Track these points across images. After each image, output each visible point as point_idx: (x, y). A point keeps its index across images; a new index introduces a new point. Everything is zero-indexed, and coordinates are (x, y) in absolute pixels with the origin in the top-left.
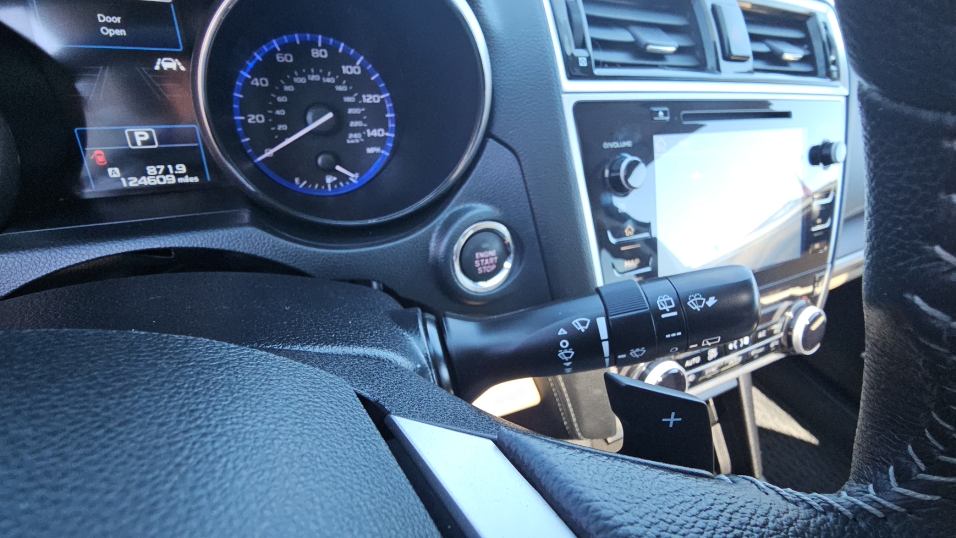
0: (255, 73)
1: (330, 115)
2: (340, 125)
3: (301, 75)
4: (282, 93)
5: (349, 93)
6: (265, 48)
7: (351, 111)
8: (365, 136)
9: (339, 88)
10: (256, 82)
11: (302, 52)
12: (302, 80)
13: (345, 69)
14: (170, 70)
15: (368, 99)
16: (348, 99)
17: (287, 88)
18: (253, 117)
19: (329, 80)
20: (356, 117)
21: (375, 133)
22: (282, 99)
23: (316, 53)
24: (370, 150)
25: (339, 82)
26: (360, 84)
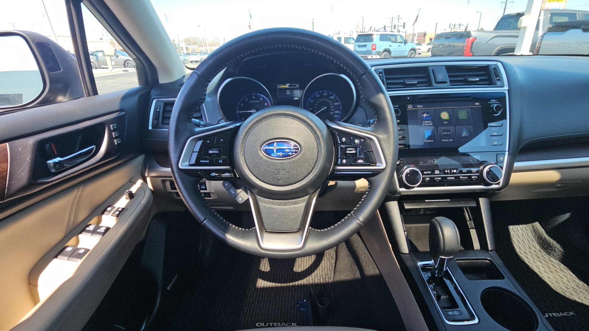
0: (311, 100)
1: (326, 107)
2: (328, 110)
3: (321, 99)
4: (316, 103)
5: (331, 103)
6: (314, 94)
7: (331, 107)
8: (334, 113)
9: (329, 102)
10: (311, 101)
11: (321, 95)
12: (321, 100)
13: (331, 97)
14: (296, 100)
15: (336, 104)
16: (331, 104)
17: (317, 102)
18: (310, 109)
19: (327, 100)
20: (332, 108)
21: (337, 112)
22: (316, 105)
23: (324, 94)
24: (335, 116)
25: (329, 100)
26: (334, 101)
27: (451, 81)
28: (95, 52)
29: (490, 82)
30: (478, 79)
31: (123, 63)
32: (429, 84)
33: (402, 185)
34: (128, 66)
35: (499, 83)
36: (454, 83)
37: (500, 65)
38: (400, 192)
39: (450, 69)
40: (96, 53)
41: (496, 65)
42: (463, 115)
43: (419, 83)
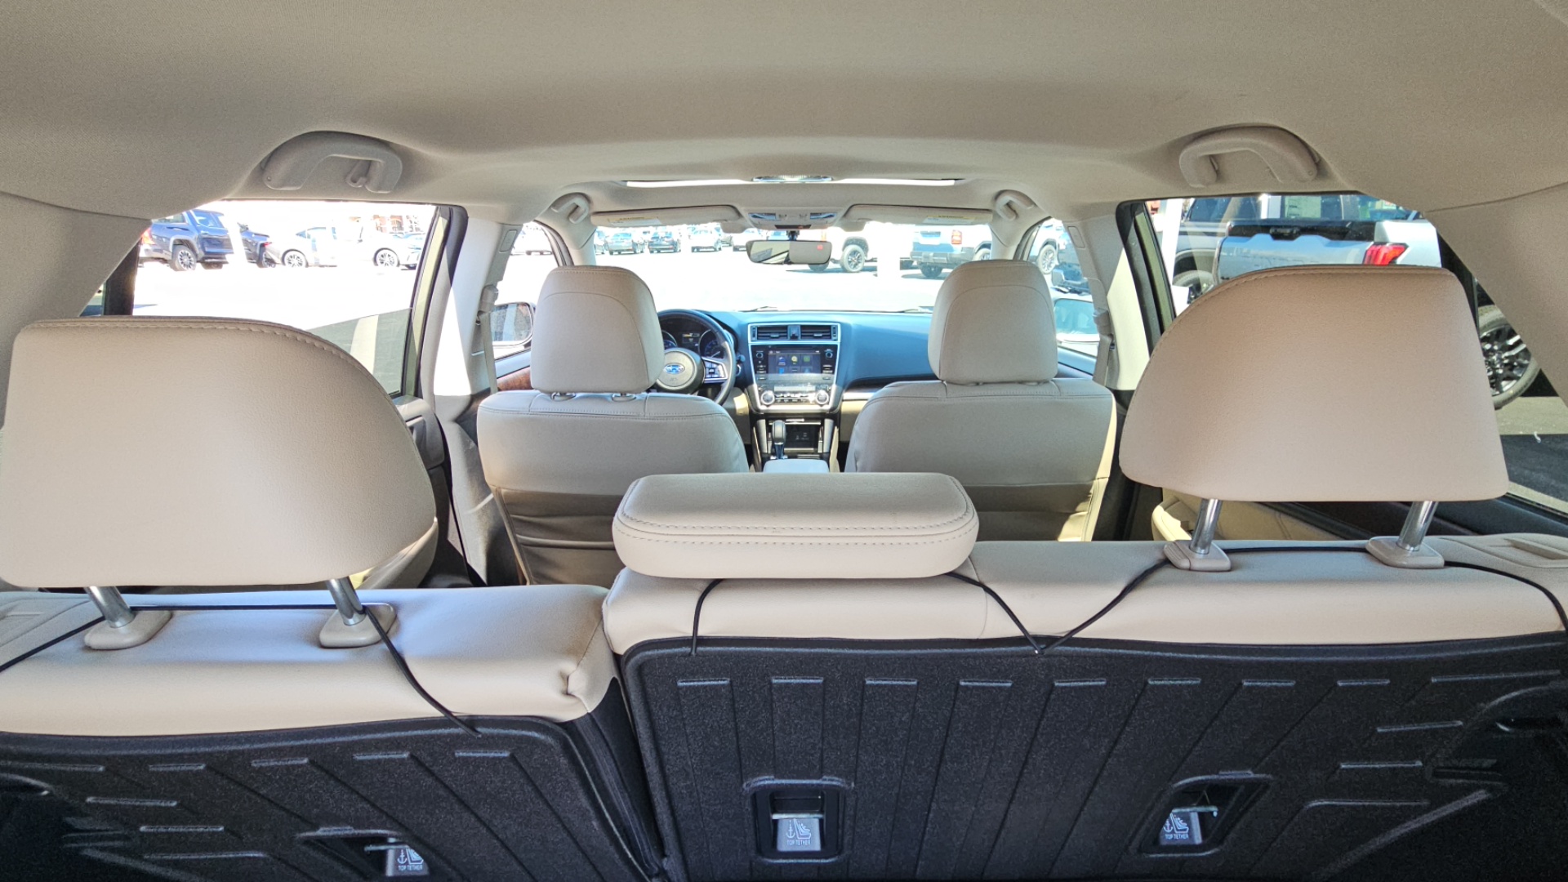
27: (802, 336)
28: (309, 230)
29: (829, 337)
30: (821, 335)
31: (373, 256)
32: (785, 337)
33: (762, 404)
34: (382, 263)
35: (834, 338)
36: (803, 337)
37: (839, 325)
38: (762, 411)
39: (803, 327)
40: (310, 232)
41: (837, 326)
42: (807, 359)
43: (780, 336)
